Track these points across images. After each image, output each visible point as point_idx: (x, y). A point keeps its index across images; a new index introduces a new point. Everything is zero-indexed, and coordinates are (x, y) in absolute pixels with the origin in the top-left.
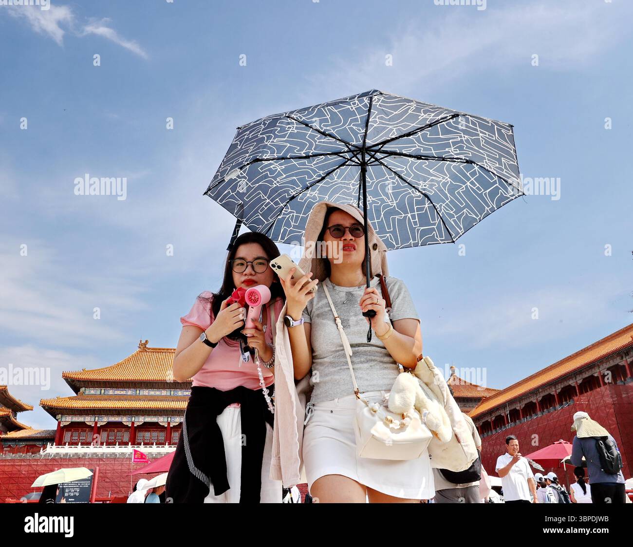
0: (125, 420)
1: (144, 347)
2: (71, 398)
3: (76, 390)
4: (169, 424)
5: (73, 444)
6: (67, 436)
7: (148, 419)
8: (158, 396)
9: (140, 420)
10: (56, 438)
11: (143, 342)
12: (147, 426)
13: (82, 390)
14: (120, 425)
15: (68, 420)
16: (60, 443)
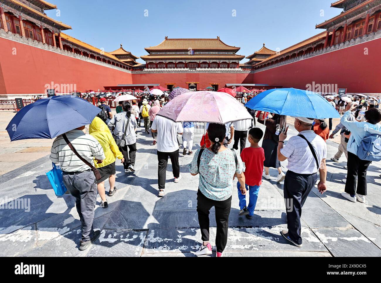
0: (164, 61)
1: (166, 38)
2: (148, 55)
3: (149, 53)
4: (176, 62)
5: (151, 68)
6: (149, 66)
7: (170, 61)
8: (172, 54)
9: (168, 61)
10: (146, 66)
11: (166, 37)
12: (170, 63)
13: (151, 53)
14: (162, 63)
15: (148, 62)
16: (148, 68)
